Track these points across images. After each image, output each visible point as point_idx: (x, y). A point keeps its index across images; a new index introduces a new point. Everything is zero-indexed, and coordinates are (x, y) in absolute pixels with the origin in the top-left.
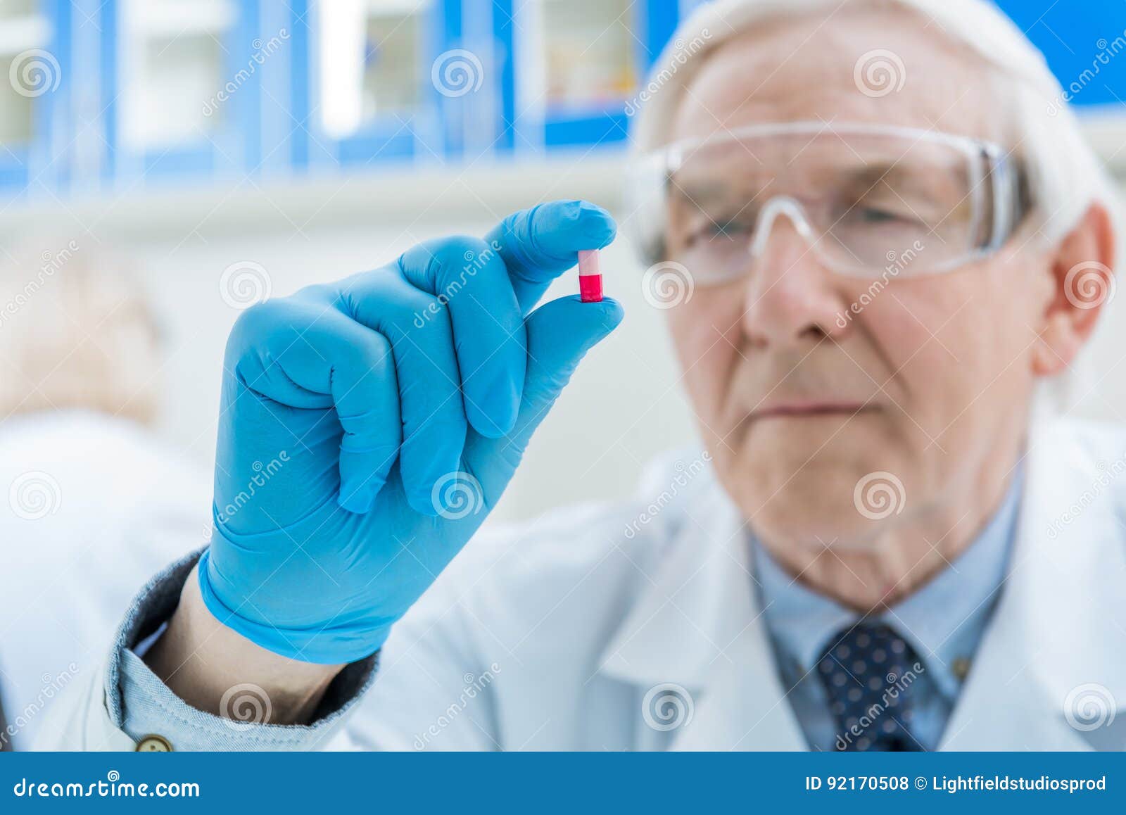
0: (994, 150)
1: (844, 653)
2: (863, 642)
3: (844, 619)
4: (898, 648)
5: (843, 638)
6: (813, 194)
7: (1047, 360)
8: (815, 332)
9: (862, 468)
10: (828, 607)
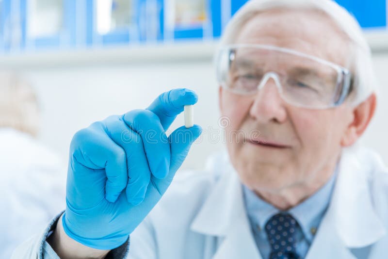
0: (346, 71)
1: (275, 223)
2: (282, 219)
3: (275, 212)
4: (293, 222)
5: (275, 218)
6: (284, 72)
7: (346, 141)
8: (275, 120)
9: (282, 168)
10: (269, 207)
